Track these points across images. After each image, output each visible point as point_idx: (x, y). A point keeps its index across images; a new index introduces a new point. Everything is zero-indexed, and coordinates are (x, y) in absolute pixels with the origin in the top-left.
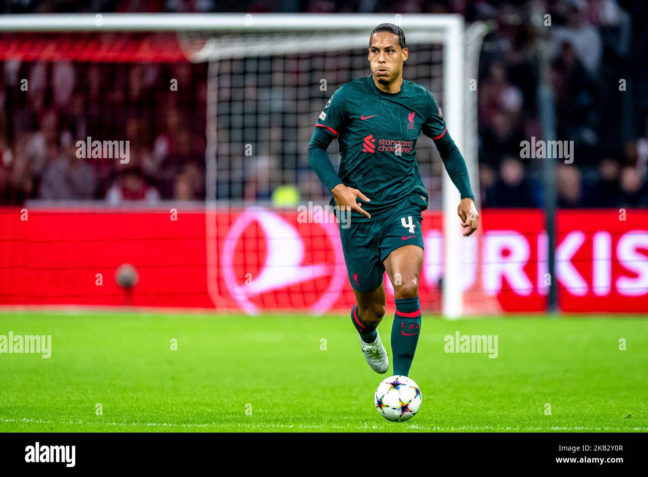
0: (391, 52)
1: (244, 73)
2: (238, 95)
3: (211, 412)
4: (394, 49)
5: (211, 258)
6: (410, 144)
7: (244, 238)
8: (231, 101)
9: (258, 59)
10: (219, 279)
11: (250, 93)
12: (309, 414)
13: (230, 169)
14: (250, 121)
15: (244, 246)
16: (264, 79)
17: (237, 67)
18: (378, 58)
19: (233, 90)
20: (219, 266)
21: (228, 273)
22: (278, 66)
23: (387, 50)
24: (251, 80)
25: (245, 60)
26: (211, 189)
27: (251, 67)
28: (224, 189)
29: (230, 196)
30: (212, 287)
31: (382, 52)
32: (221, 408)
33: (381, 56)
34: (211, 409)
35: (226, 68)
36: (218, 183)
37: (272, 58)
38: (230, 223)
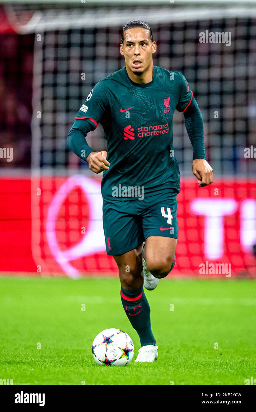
0: (144, 45)
1: (69, 45)
2: (63, 66)
3: (34, 371)
4: (147, 42)
5: (36, 224)
6: (166, 126)
7: (67, 203)
8: (55, 72)
9: (82, 31)
10: (43, 244)
11: (75, 64)
12: (128, 375)
13: (54, 138)
14: (74, 91)
15: (67, 212)
16: (88, 52)
17: (63, 39)
18: (135, 50)
19: (59, 62)
20: (42, 230)
21: (51, 237)
22: (101, 38)
23: (142, 43)
24: (75, 52)
25: (70, 32)
26: (36, 157)
27: (76, 38)
28: (48, 157)
29: (54, 164)
30: (36, 252)
31: (137, 45)
32: (43, 368)
33: (137, 49)
34: (34, 368)
35: (51, 39)
36: (42, 152)
37: (95, 31)
38: (54, 191)
